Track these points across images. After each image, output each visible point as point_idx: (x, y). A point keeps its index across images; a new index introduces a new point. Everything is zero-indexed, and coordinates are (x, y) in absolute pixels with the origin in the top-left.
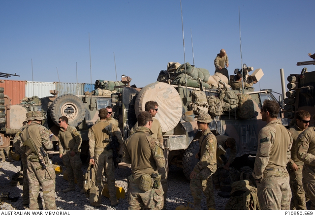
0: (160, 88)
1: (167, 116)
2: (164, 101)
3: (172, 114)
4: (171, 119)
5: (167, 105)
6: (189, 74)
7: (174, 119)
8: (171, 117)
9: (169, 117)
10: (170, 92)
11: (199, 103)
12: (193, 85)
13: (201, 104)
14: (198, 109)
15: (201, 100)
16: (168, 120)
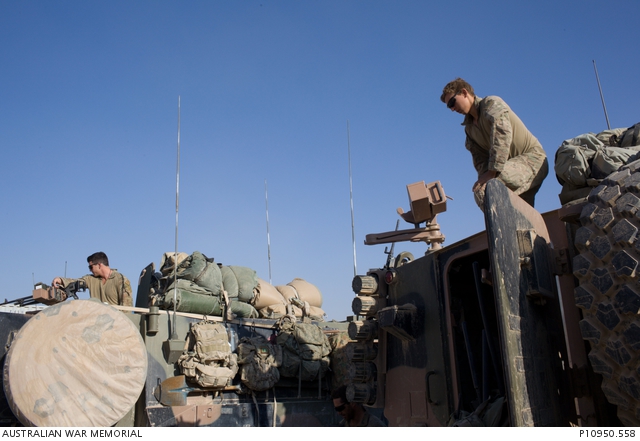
0: (74, 314)
1: (91, 390)
2: (84, 349)
3: (106, 385)
4: (103, 400)
5: (93, 361)
6: (196, 281)
7: (115, 400)
8: (105, 393)
9: (96, 394)
10: (107, 326)
11: (201, 355)
12: (201, 309)
13: (206, 358)
14: (197, 371)
15: (208, 348)
16: (94, 401)
